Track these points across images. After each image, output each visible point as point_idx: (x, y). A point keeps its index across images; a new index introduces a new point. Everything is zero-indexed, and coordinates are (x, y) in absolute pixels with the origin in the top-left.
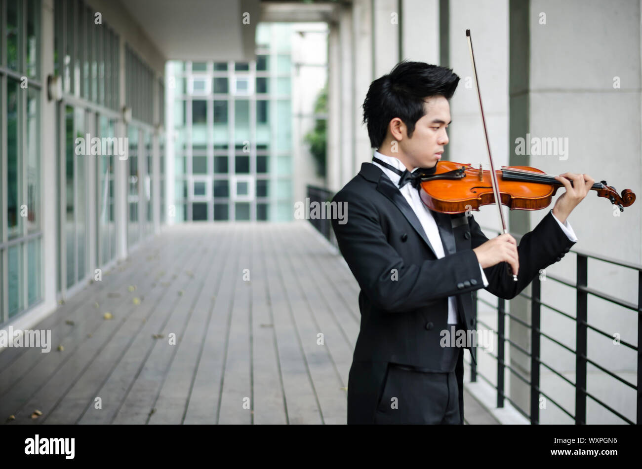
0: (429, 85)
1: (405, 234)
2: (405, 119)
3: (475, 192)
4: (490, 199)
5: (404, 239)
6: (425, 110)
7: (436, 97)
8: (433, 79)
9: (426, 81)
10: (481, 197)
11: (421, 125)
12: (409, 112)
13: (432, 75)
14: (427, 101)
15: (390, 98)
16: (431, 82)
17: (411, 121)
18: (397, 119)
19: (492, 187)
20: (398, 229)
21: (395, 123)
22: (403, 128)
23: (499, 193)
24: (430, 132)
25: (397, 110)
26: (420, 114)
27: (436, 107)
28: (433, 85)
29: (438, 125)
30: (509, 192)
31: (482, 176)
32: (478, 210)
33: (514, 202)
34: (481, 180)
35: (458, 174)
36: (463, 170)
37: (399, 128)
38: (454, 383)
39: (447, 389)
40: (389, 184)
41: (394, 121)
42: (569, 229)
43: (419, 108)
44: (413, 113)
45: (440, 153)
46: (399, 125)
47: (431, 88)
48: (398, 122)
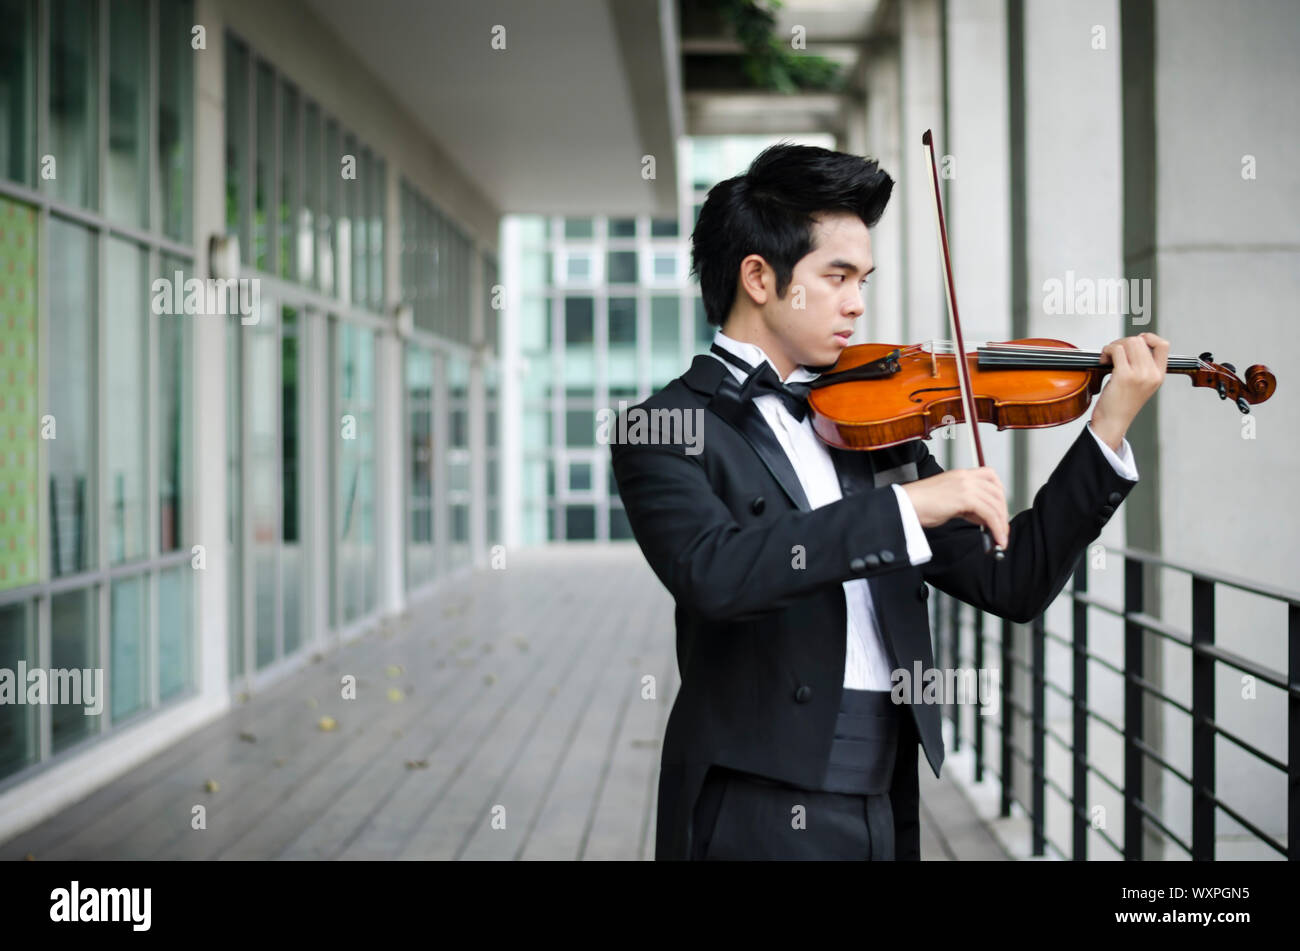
0: (824, 188)
1: (760, 499)
2: (771, 257)
3: (919, 401)
4: (953, 414)
5: (758, 510)
6: (814, 240)
8: (833, 176)
9: (819, 179)
10: (930, 409)
11: (806, 272)
12: (779, 244)
13: (832, 169)
14: (819, 220)
15: (743, 215)
16: (830, 182)
17: (784, 265)
18: (755, 257)
19: (958, 388)
20: (745, 486)
21: (751, 267)
22: (769, 278)
23: (973, 396)
24: (824, 286)
25: (756, 238)
26: (804, 248)
27: (839, 235)
28: (832, 187)
29: (841, 272)
30: (992, 394)
31: (935, 365)
32: (928, 437)
33: (1004, 413)
34: (932, 375)
35: (883, 366)
36: (895, 359)
37: (760, 277)
38: (883, 818)
39: (865, 828)
40: (735, 396)
41: (749, 262)
42: (1126, 457)
43: (803, 234)
44: (789, 247)
45: (846, 335)
46: (758, 270)
47: (827, 193)
48: (758, 264)
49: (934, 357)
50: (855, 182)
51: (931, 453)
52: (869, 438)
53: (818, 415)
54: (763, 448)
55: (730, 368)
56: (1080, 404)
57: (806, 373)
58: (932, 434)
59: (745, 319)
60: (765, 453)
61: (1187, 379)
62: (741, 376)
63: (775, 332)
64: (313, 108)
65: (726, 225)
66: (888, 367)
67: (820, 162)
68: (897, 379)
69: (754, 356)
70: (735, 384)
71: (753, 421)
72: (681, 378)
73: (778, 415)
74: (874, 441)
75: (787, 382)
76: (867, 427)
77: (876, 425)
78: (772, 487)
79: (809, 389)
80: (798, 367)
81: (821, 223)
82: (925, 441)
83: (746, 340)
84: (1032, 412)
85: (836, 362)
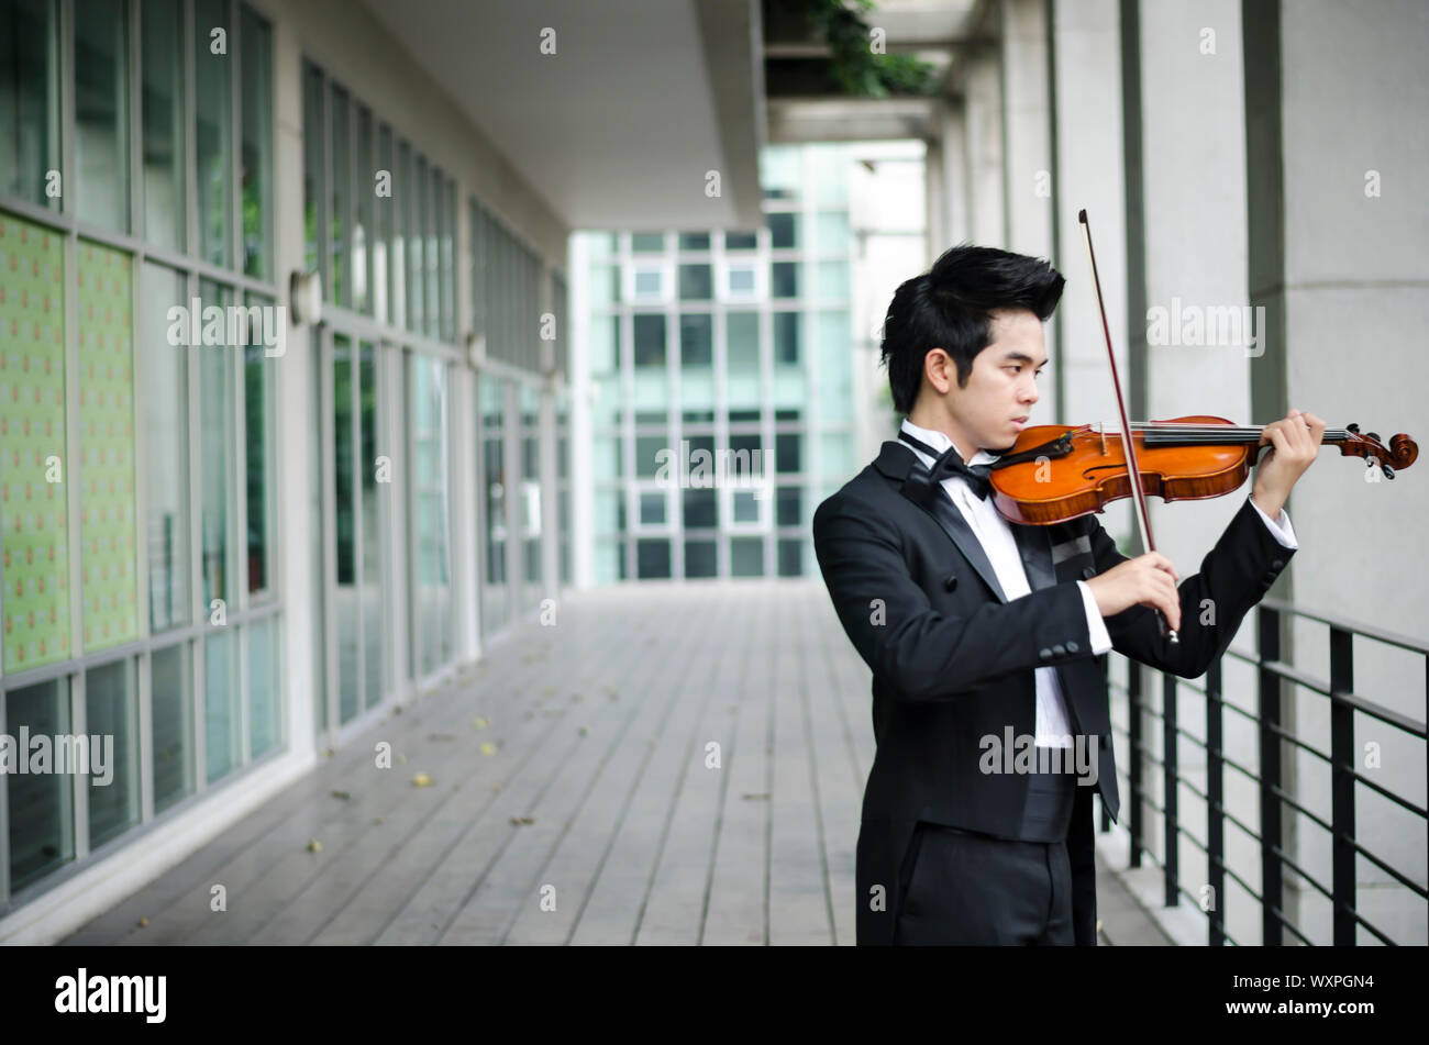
0: (1001, 288)
1: (953, 578)
2: (953, 351)
3: (1092, 478)
4: (1122, 489)
5: (951, 587)
6: (992, 334)
7: (1016, 313)
8: (1009, 276)
9: (998, 279)
10: (1103, 485)
11: (986, 364)
12: (960, 337)
13: (1008, 269)
14: (997, 316)
15: (927, 311)
16: (1006, 281)
17: (965, 357)
18: (938, 351)
19: (1126, 465)
20: (937, 566)
21: (935, 359)
22: (951, 369)
23: (1139, 472)
24: (1001, 377)
25: (939, 333)
26: (983, 342)
27: (1016, 330)
28: (1009, 287)
29: (1017, 363)
30: (1159, 470)
31: (1105, 444)
32: (1101, 511)
33: (1169, 486)
34: (1103, 453)
35: (1057, 447)
36: (1068, 440)
37: (942, 369)
38: (1062, 863)
39: (1047, 874)
40: (924, 480)
41: (933, 355)
42: (1285, 527)
43: (981, 330)
44: (969, 340)
45: (1022, 420)
46: (942, 362)
47: (1003, 292)
48: (941, 357)
49: (1103, 437)
50: (1030, 281)
51: (1101, 525)
52: (1047, 513)
53: (999, 494)
54: (951, 526)
55: (918, 454)
56: (1240, 478)
57: (987, 456)
58: (1104, 508)
59: (929, 407)
60: (954, 532)
61: (1336, 449)
62: (929, 462)
63: (957, 418)
64: (386, 130)
65: (912, 321)
66: (1062, 448)
67: (997, 263)
68: (1070, 458)
69: (941, 443)
70: (924, 469)
71: (943, 503)
72: (872, 463)
73: (964, 496)
74: (1052, 516)
75: (970, 465)
76: (1045, 503)
77: (1053, 502)
78: (963, 565)
79: (990, 471)
80: (979, 450)
81: (998, 319)
82: (1097, 515)
83: (932, 428)
84: (1196, 484)
85: (1014, 445)
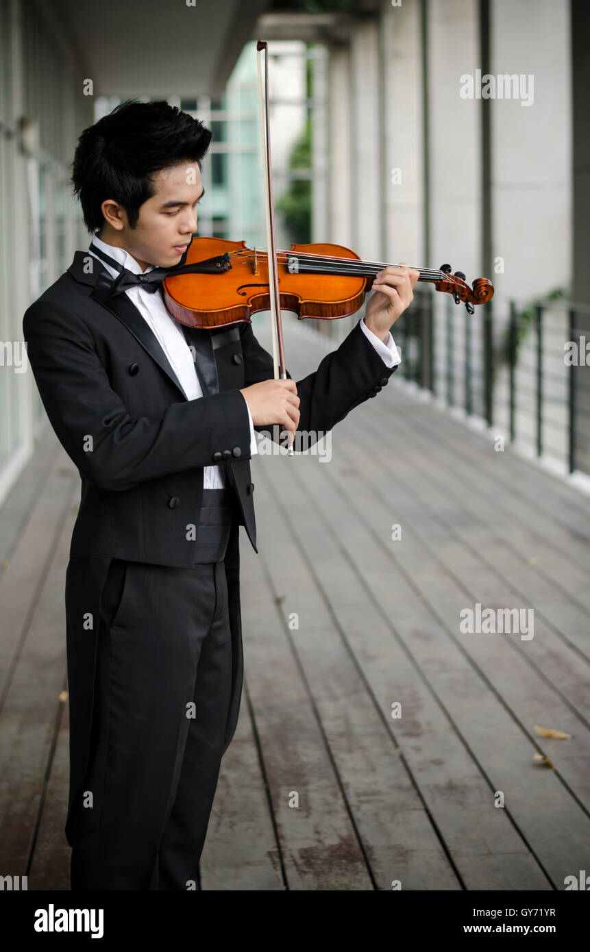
1: (135, 366)
3: (244, 294)
4: (263, 305)
5: (133, 373)
6: (154, 187)
10: (252, 301)
11: (148, 211)
17: (132, 207)
18: (110, 201)
19: (268, 285)
20: (122, 358)
21: (109, 207)
22: (122, 213)
23: (278, 294)
24: (163, 219)
29: (175, 208)
30: (297, 293)
33: (304, 308)
35: (219, 265)
37: (116, 212)
40: (110, 286)
41: (106, 205)
44: (136, 192)
46: (115, 208)
48: (113, 206)
55: (105, 265)
56: (358, 302)
62: (115, 274)
66: (222, 266)
68: (229, 275)
69: (123, 257)
71: (125, 305)
77: (212, 313)
84: (323, 308)
